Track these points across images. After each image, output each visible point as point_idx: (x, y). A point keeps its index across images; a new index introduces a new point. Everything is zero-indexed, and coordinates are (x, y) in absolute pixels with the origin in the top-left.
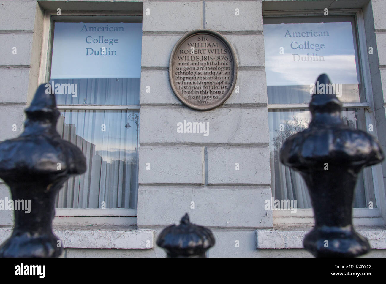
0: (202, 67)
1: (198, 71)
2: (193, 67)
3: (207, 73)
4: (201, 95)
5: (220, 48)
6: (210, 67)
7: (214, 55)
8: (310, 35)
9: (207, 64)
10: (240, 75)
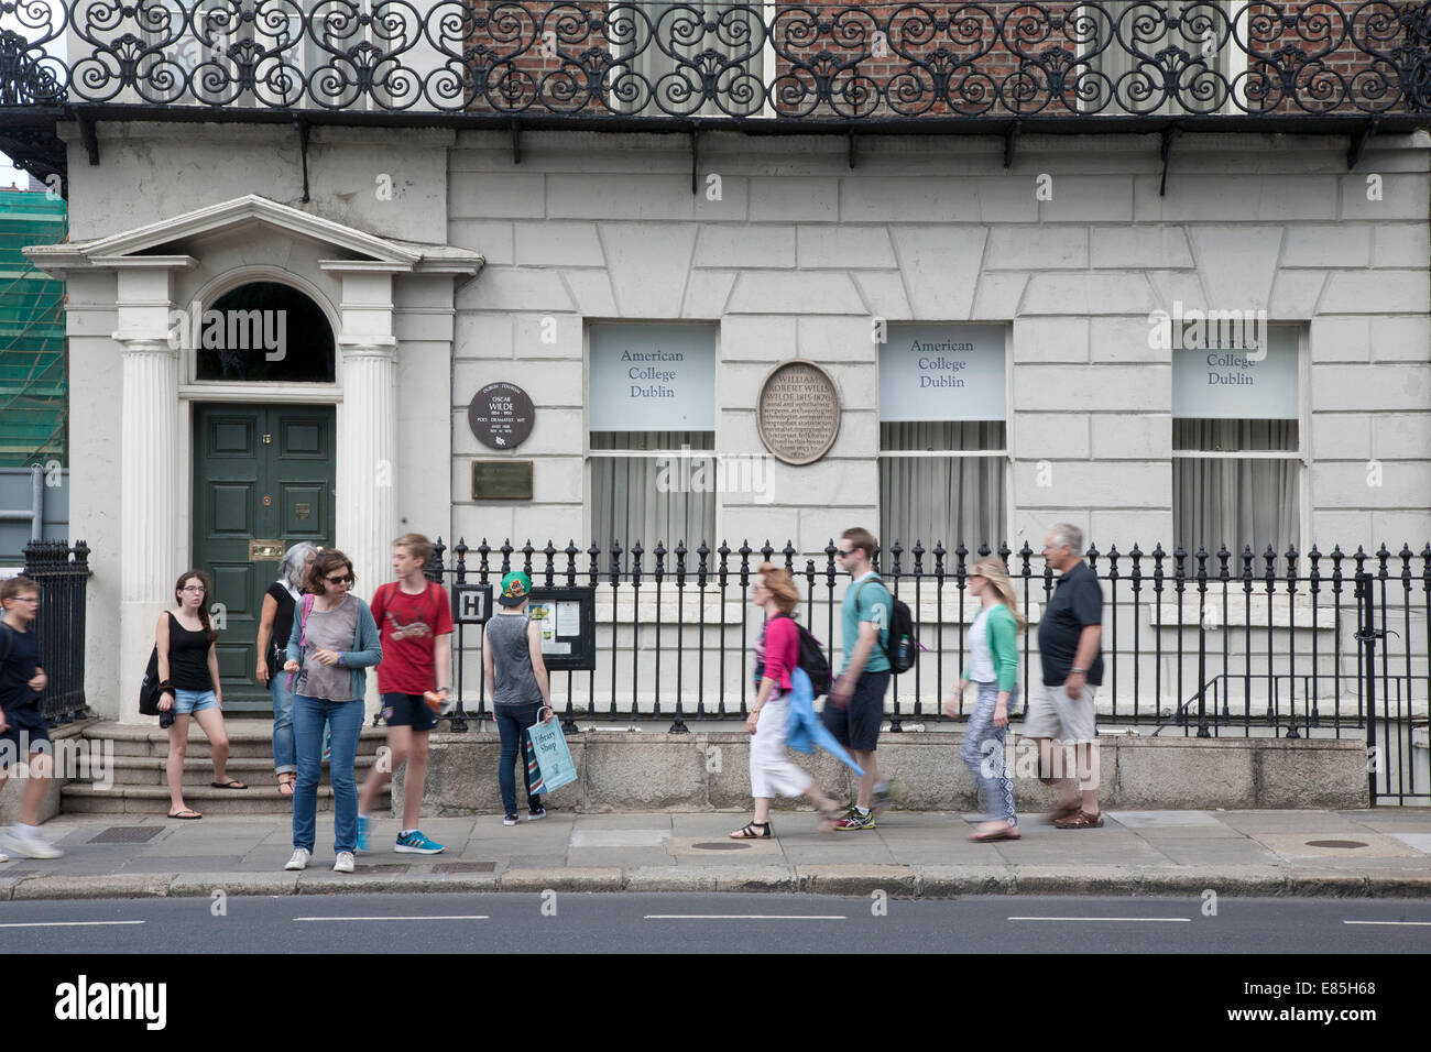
0: (797, 408)
1: (793, 414)
2: (785, 408)
3: (804, 417)
4: (797, 445)
5: (820, 384)
6: (807, 408)
7: (813, 393)
8: (946, 348)
9: (804, 404)
10: (848, 419)
